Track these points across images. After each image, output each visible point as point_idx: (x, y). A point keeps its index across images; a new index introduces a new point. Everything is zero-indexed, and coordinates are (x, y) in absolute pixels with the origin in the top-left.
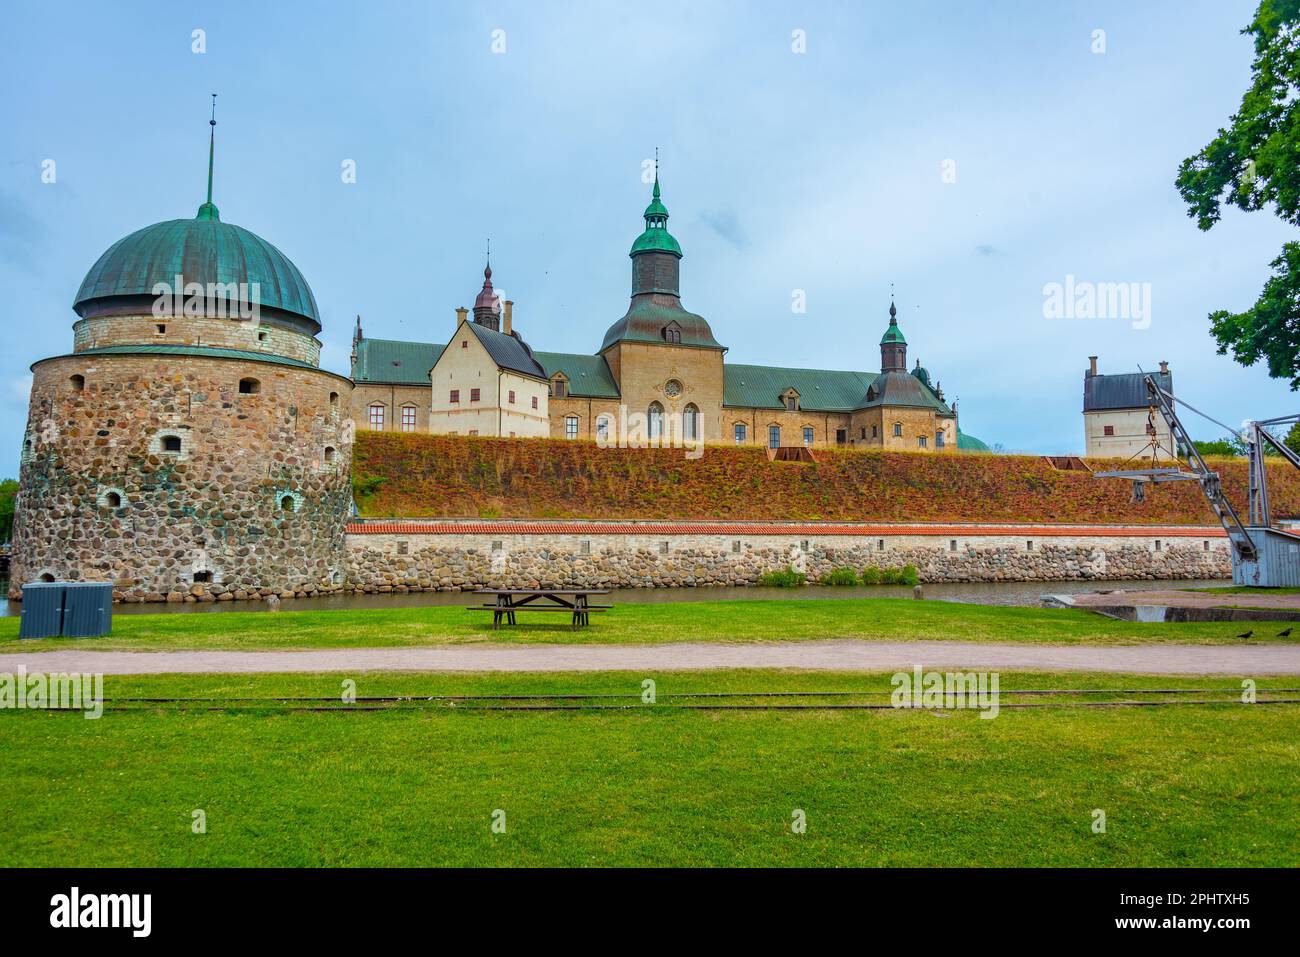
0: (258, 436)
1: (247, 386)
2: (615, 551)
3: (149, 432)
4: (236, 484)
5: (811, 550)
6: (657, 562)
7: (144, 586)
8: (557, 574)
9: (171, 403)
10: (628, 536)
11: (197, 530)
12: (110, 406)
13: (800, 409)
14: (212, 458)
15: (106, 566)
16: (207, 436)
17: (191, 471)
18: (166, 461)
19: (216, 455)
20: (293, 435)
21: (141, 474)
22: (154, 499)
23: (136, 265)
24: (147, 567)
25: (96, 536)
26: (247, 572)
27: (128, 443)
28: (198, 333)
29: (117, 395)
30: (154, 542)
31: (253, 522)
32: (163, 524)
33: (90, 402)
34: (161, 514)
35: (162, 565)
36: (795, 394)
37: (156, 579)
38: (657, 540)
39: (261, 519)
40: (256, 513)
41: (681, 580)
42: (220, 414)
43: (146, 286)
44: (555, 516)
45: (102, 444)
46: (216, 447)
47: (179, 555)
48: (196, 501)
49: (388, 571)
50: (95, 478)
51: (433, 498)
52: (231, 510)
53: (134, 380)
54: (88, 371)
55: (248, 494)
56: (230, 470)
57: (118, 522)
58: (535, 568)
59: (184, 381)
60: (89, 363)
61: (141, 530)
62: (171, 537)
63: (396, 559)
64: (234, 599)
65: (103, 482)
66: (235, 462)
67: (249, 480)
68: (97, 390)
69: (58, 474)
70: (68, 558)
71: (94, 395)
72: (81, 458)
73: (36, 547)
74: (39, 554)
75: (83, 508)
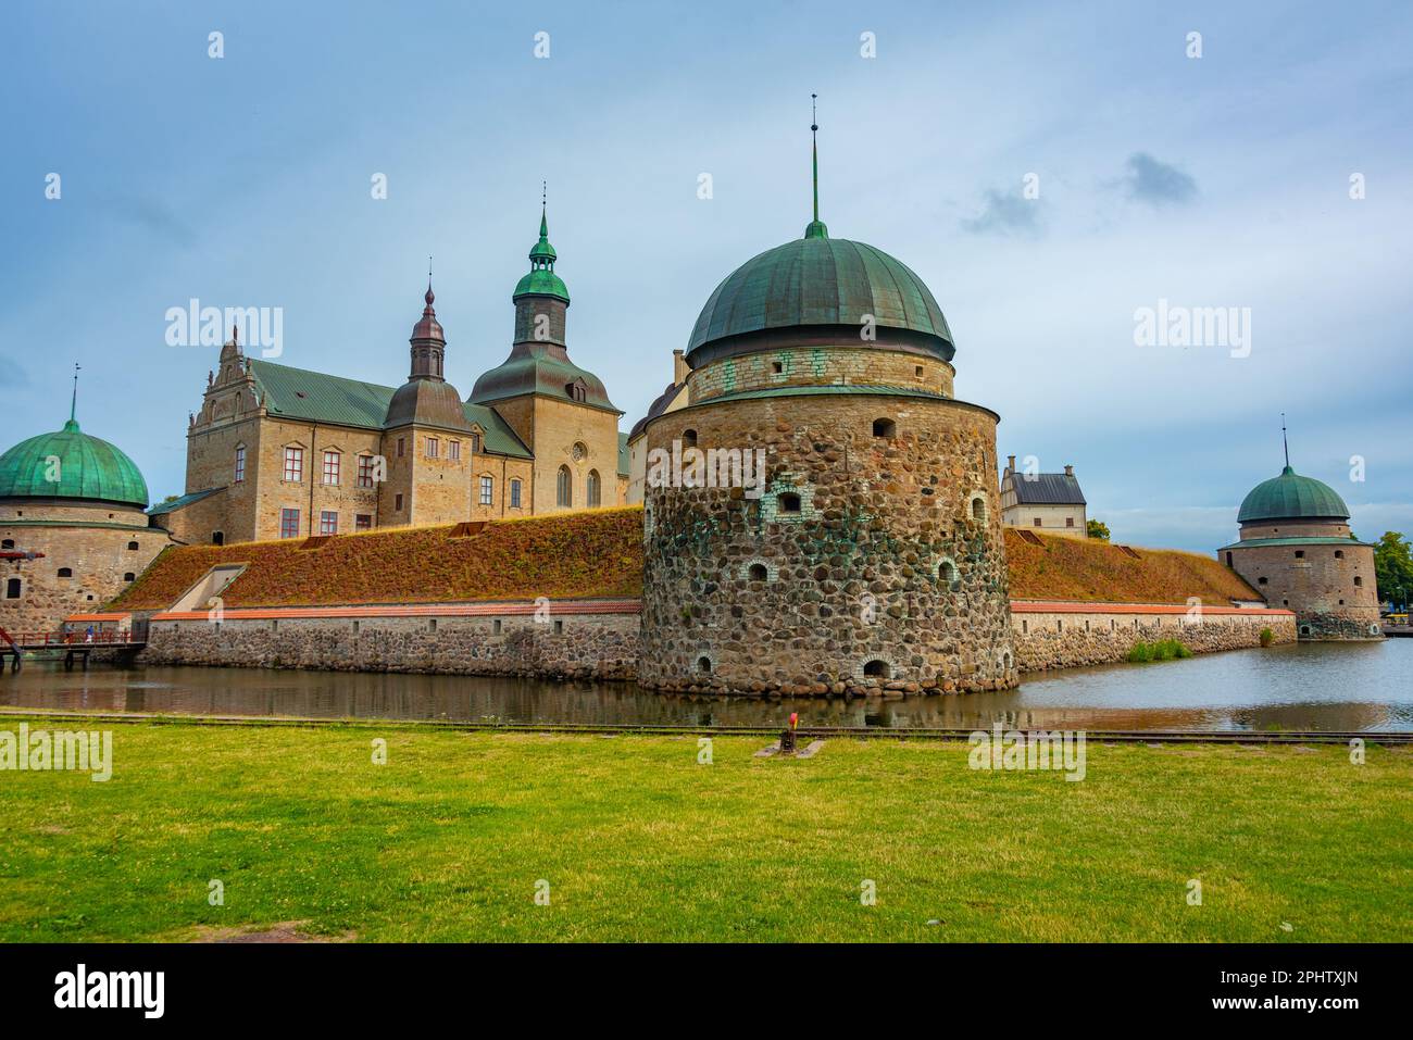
3: (964, 493)
7: (982, 673)
9: (975, 461)
12: (930, 459)
15: (949, 651)
17: (991, 540)
18: (979, 528)
21: (964, 542)
22: (976, 571)
24: (981, 650)
25: (937, 614)
27: (951, 505)
29: (935, 447)
30: (981, 621)
32: (983, 600)
33: (907, 453)
34: (982, 589)
35: (988, 648)
37: (987, 665)
45: (929, 504)
47: (994, 636)
50: (925, 546)
53: (947, 431)
54: (900, 415)
57: (954, 598)
59: (979, 437)
60: (898, 405)
61: (973, 607)
62: (989, 615)
65: (936, 550)
68: (912, 439)
69: (877, 538)
70: (907, 641)
71: (910, 445)
72: (904, 519)
73: (851, 628)
74: (858, 637)
75: (917, 580)
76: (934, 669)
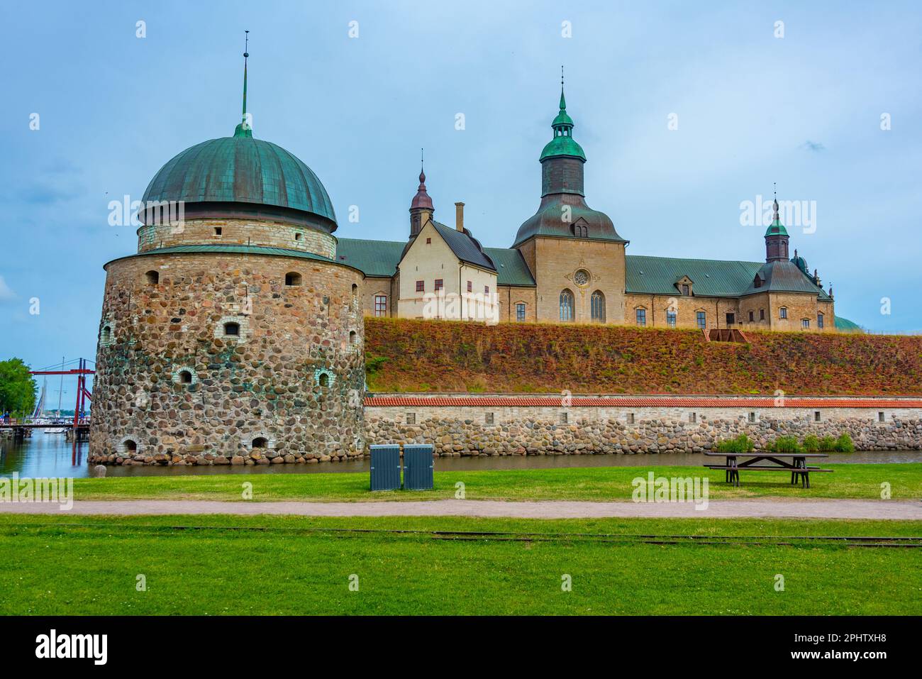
0: (301, 322)
1: (291, 278)
2: (589, 421)
3: (214, 319)
4: (284, 363)
5: (758, 421)
6: (625, 432)
7: (213, 451)
8: (541, 442)
9: (231, 294)
10: (599, 409)
11: (255, 403)
12: (181, 297)
13: (693, 295)
14: (265, 341)
15: (180, 434)
16: (261, 322)
17: (249, 353)
18: (229, 344)
19: (268, 338)
20: (327, 321)
21: (208, 355)
22: (219, 376)
23: (196, 178)
24: (214, 434)
25: (172, 408)
26: (294, 439)
27: (197, 328)
28: (249, 234)
29: (187, 287)
30: (219, 413)
31: (298, 396)
32: (227, 398)
33: (164, 294)
34: (225, 389)
35: (227, 433)
36: (688, 282)
37: (222, 445)
38: (625, 411)
39: (304, 394)
40: (300, 388)
41: (646, 447)
42: (271, 304)
43: (205, 195)
44: (531, 391)
45: (175, 330)
46: (268, 332)
47: (240, 424)
48: (253, 378)
49: (399, 439)
50: (170, 358)
51: (427, 375)
52: (281, 386)
53: (200, 275)
54: (162, 267)
55: (294, 372)
56: (279, 351)
57: (190, 396)
58: (522, 436)
59: (242, 276)
60: (162, 260)
61: (209, 403)
62: (233, 409)
63: (406, 428)
64: (285, 463)
65: (177, 361)
66: (283, 344)
67: (294, 359)
68: (170, 283)
69: (137, 355)
70: (147, 427)
71: (167, 288)
72: (157, 342)
73: (118, 418)
74: (122, 424)
75: (160, 384)
76: (166, 448)
